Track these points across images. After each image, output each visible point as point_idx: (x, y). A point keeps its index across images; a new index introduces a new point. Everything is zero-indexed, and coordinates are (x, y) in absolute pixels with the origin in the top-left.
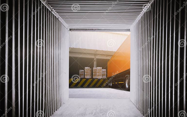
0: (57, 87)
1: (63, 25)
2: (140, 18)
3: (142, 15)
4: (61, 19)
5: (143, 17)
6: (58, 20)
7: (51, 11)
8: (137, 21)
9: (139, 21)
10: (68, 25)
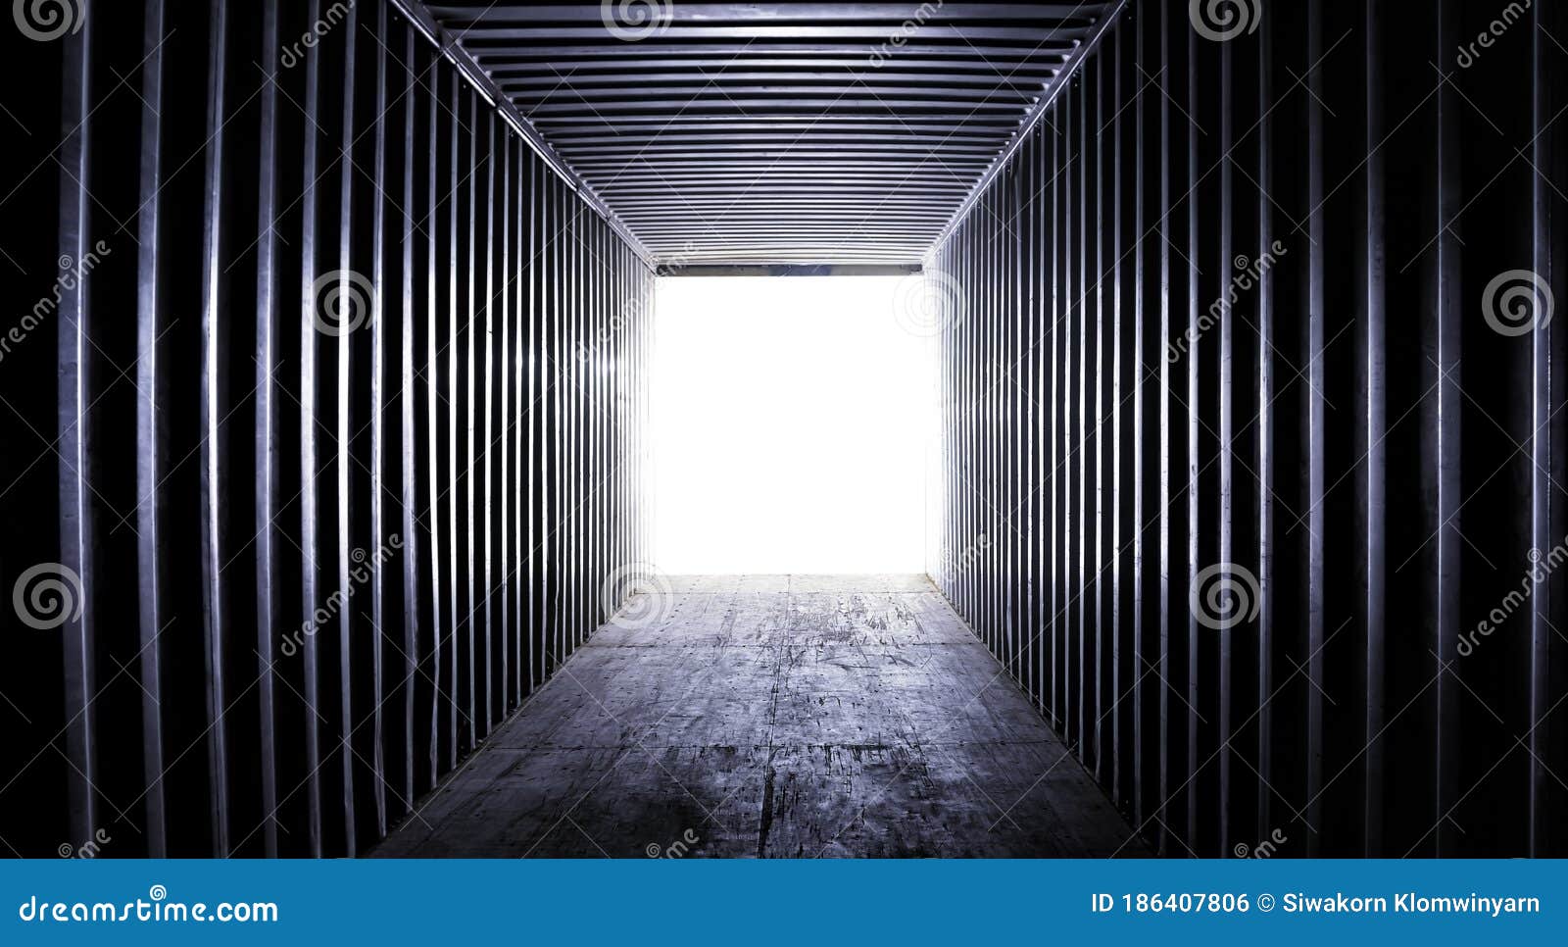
0: (602, 522)
1: (629, 249)
2: (963, 216)
3: (975, 202)
4: (618, 225)
5: (979, 210)
6: (608, 228)
7: (575, 190)
8: (954, 230)
9: (962, 230)
10: (648, 251)
